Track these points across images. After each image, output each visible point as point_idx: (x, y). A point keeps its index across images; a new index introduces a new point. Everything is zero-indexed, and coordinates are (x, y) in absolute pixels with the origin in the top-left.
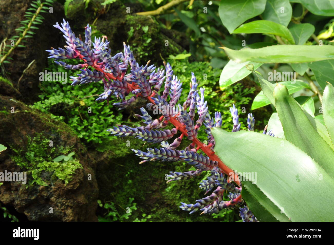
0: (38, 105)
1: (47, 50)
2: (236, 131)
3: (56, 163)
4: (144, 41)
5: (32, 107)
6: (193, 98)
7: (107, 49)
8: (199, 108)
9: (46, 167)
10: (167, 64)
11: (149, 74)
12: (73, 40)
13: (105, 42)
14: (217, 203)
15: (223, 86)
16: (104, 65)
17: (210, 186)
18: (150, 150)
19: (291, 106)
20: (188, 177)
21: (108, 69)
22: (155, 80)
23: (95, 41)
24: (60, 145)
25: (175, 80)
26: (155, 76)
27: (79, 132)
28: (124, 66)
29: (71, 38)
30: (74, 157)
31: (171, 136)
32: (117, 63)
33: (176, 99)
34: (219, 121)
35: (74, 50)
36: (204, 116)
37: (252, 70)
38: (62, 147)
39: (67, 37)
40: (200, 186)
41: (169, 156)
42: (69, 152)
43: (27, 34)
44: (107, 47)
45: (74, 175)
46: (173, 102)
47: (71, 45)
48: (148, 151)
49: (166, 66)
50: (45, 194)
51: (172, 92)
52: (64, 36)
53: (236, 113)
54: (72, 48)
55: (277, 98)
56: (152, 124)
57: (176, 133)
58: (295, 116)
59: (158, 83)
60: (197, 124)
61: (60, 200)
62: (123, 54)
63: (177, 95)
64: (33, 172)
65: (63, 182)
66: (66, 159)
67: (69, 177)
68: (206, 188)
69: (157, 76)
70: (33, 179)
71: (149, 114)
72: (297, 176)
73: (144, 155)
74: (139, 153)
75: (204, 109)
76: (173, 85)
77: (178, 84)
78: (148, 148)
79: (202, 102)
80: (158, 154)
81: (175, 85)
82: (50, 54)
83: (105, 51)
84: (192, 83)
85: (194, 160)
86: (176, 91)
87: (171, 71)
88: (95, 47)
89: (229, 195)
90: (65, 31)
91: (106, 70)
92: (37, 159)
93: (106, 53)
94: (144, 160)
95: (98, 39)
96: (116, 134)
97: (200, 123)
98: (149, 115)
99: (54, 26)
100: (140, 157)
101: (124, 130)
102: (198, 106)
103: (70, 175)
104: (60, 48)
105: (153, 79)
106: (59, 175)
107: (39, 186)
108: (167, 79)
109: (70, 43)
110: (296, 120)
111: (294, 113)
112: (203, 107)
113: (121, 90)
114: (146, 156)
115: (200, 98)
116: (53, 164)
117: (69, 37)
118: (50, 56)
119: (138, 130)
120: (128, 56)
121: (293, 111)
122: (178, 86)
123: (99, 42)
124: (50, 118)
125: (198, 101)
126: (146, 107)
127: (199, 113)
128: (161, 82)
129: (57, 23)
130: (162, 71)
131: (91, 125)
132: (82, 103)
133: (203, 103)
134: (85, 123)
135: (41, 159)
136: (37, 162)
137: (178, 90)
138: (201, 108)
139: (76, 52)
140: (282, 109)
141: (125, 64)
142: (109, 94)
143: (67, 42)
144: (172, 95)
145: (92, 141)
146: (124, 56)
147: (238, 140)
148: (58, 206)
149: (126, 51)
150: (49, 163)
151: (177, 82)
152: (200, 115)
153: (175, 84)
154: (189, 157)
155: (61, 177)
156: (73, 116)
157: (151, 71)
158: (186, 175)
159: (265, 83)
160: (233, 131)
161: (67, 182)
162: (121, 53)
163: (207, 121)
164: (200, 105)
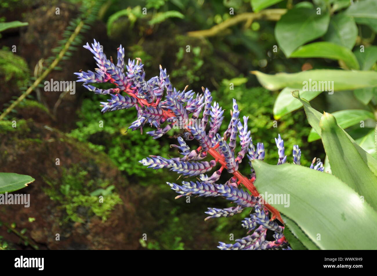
0: (76, 133)
1: (75, 73)
2: (281, 163)
3: (93, 197)
4: (194, 64)
5: (69, 135)
6: (234, 127)
7: (140, 73)
8: (241, 139)
9: (82, 202)
10: (205, 90)
11: (187, 100)
12: (104, 62)
13: (139, 64)
14: (260, 244)
15: (278, 115)
16: (137, 90)
17: (253, 225)
18: (185, 183)
19: (339, 137)
20: (228, 213)
21: (141, 95)
22: (193, 107)
23: (129, 64)
24: (98, 177)
25: (216, 107)
26: (192, 103)
27: (120, 164)
28: (159, 91)
29: (102, 60)
30: (113, 191)
31: (209, 168)
32: (151, 88)
33: (217, 128)
34: (261, 153)
35: (106, 73)
36: (247, 147)
37: (298, 97)
38: (100, 180)
39: (98, 58)
40: (243, 225)
41: (206, 191)
42: (108, 186)
43: (65, 55)
44: (141, 70)
45: (112, 211)
46: (212, 131)
47: (102, 68)
48: (183, 185)
49: (205, 92)
50: (80, 231)
51: (213, 121)
52: (95, 58)
53: (281, 144)
54: (103, 71)
55: (324, 128)
56: (189, 156)
57: (215, 165)
58: (344, 149)
59: (196, 110)
60: (239, 155)
61: (97, 238)
62: (159, 78)
63: (218, 123)
64: (68, 207)
65: (100, 218)
66: (105, 192)
67: (107, 213)
68: (249, 226)
69: (195, 103)
70: (67, 215)
71: (187, 144)
72: (343, 215)
73: (181, 190)
74: (174, 187)
75: (247, 139)
76: (214, 112)
77: (219, 112)
78: (184, 182)
79: (244, 132)
80: (195, 188)
81: (216, 113)
82: (78, 77)
83: (137, 74)
84: (233, 110)
85: (233, 196)
86: (217, 119)
87: (210, 97)
88: (129, 70)
89: (274, 235)
90: (96, 52)
91: (140, 95)
92: (73, 193)
93: (139, 77)
94: (180, 194)
95: (132, 61)
96: (149, 165)
97: (241, 154)
98: (188, 146)
99: (84, 46)
100: (176, 192)
101: (158, 161)
102: (241, 136)
103: (108, 211)
104: (89, 71)
105: (191, 106)
106: (96, 210)
107: (74, 222)
108: (205, 106)
109: (101, 65)
110: (344, 152)
111: (342, 146)
112: (246, 137)
113: (155, 117)
114: (182, 190)
115: (243, 127)
116: (90, 198)
117: (100, 59)
118: (79, 79)
119: (173, 161)
120: (163, 81)
121: (341, 143)
122: (219, 114)
123: (133, 65)
124: (87, 147)
125: (241, 131)
126: (184, 137)
127: (242, 144)
128: (200, 109)
129: (87, 43)
130: (201, 97)
131: (134, 156)
132: (123, 132)
133: (246, 133)
134: (128, 153)
135: (77, 193)
136: (73, 196)
137: (219, 119)
138: (243, 138)
139: (107, 75)
140: (328, 140)
141: (160, 89)
142: (142, 122)
143: (98, 65)
144: (212, 123)
145: (134, 175)
146: (160, 81)
147: (281, 173)
148: (94, 245)
149: (162, 75)
150: (86, 197)
151: (219, 109)
152: (243, 146)
153: (215, 111)
154: (228, 192)
155: (98, 213)
156: (114, 146)
157: (189, 97)
158: (226, 212)
159: (312, 111)
160: (279, 164)
161: (104, 218)
162: (157, 77)
163: (251, 153)
164: (243, 135)
